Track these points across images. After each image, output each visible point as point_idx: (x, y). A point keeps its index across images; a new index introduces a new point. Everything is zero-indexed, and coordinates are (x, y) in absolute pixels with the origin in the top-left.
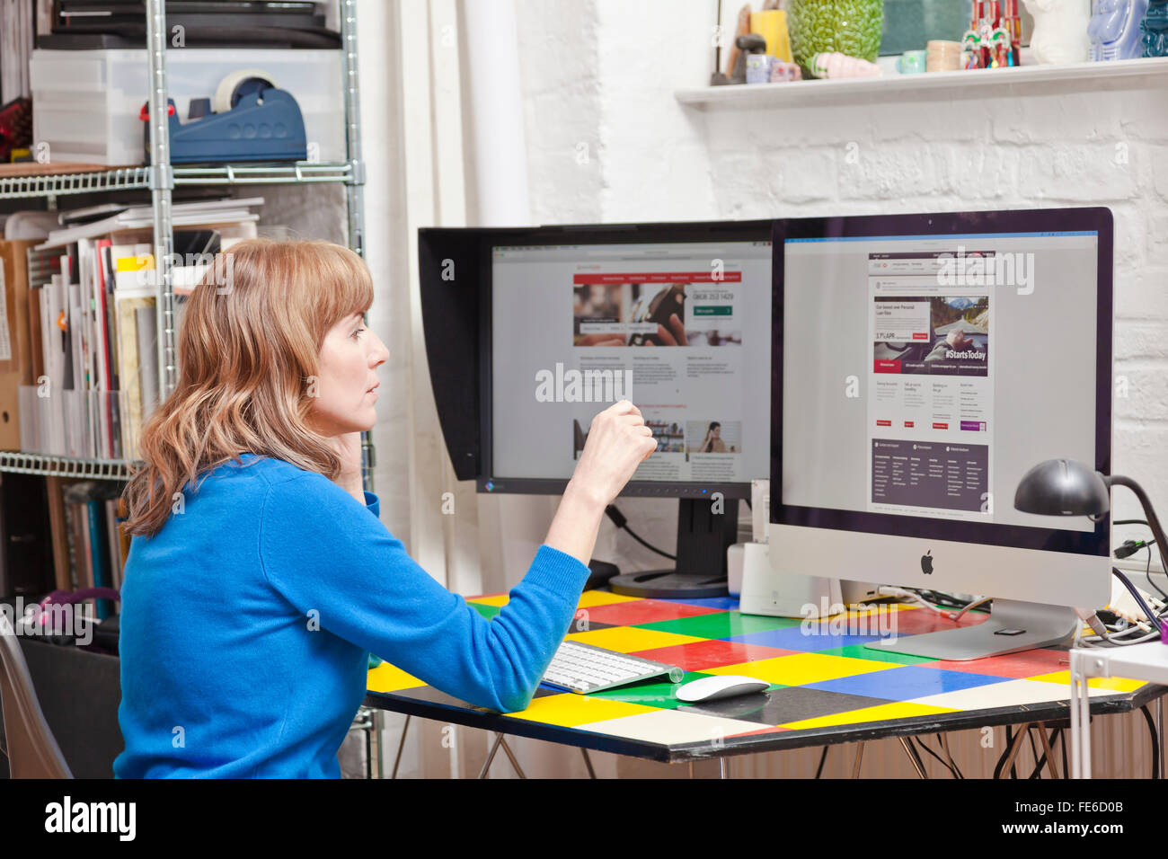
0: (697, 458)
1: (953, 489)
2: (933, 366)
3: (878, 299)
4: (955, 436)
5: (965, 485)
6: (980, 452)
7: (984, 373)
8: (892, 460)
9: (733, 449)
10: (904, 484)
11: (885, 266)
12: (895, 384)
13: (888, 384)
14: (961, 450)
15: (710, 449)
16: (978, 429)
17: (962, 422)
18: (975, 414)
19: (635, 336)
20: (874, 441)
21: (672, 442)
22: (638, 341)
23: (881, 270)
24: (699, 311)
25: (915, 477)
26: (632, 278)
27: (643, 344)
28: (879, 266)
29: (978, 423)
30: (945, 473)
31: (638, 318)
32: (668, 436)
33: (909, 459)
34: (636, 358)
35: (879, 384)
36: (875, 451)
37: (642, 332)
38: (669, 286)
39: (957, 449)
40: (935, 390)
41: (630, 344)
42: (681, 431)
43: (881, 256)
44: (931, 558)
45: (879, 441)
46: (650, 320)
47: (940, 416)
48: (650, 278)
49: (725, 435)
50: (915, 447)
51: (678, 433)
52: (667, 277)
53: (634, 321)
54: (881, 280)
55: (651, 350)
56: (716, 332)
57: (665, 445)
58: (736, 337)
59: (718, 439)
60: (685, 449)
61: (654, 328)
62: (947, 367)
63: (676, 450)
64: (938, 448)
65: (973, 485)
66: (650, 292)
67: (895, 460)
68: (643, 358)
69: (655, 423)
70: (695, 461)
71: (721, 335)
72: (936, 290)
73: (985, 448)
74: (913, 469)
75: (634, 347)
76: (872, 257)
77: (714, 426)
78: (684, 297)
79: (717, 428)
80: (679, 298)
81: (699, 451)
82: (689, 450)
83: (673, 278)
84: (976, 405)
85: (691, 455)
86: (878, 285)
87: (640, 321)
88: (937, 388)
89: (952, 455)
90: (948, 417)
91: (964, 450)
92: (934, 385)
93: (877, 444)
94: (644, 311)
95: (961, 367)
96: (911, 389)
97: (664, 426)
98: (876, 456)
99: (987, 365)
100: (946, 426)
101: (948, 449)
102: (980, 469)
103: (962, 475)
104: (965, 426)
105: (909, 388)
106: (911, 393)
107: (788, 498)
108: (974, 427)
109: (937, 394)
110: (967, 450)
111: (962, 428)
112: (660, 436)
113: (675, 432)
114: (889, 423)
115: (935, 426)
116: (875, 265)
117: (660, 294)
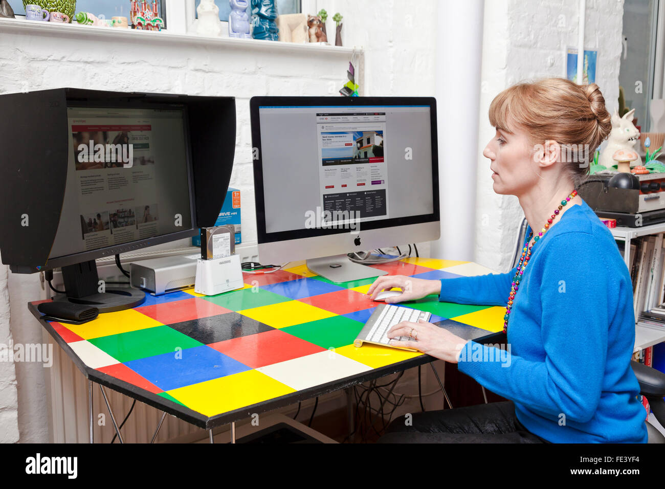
0: (141, 226)
1: (369, 209)
2: (356, 160)
3: (322, 133)
4: (369, 187)
5: (375, 206)
6: (383, 192)
7: (382, 161)
8: (335, 202)
11: (326, 119)
12: (336, 170)
13: (331, 170)
14: (372, 193)
15: (146, 220)
16: (380, 183)
17: (372, 182)
18: (378, 177)
20: (324, 196)
21: (130, 219)
22: (109, 165)
23: (325, 121)
25: (348, 207)
26: (103, 128)
27: (111, 167)
28: (323, 119)
29: (380, 181)
30: (365, 203)
32: (128, 217)
33: (345, 200)
34: (109, 175)
35: (325, 170)
36: (325, 200)
38: (120, 132)
39: (370, 193)
41: (105, 167)
43: (324, 115)
44: (359, 239)
45: (327, 195)
47: (361, 180)
49: (152, 212)
50: (348, 195)
51: (132, 214)
52: (118, 128)
54: (325, 125)
56: (143, 157)
57: (127, 222)
58: (151, 160)
59: (149, 214)
60: (136, 222)
62: (364, 160)
63: (132, 224)
64: (360, 194)
65: (378, 205)
67: (337, 202)
68: (112, 175)
69: (121, 211)
70: (141, 228)
71: (146, 158)
73: (384, 191)
74: (347, 204)
75: (107, 169)
76: (318, 115)
77: (147, 208)
78: (128, 139)
80: (126, 140)
81: (142, 223)
82: (137, 224)
83: (122, 128)
84: (379, 174)
85: (138, 225)
86: (323, 127)
88: (359, 169)
89: (368, 195)
90: (365, 180)
92: (357, 168)
93: (326, 197)
97: (125, 211)
98: (326, 202)
99: (383, 157)
100: (364, 184)
101: (365, 193)
102: (382, 199)
103: (373, 203)
104: (374, 183)
105: (343, 170)
106: (345, 172)
107: (270, 230)
108: (379, 182)
109: (359, 171)
110: (375, 192)
111: (372, 184)
112: (124, 218)
113: (130, 214)
114: (333, 187)
115: (358, 185)
116: (321, 119)
117: (117, 137)
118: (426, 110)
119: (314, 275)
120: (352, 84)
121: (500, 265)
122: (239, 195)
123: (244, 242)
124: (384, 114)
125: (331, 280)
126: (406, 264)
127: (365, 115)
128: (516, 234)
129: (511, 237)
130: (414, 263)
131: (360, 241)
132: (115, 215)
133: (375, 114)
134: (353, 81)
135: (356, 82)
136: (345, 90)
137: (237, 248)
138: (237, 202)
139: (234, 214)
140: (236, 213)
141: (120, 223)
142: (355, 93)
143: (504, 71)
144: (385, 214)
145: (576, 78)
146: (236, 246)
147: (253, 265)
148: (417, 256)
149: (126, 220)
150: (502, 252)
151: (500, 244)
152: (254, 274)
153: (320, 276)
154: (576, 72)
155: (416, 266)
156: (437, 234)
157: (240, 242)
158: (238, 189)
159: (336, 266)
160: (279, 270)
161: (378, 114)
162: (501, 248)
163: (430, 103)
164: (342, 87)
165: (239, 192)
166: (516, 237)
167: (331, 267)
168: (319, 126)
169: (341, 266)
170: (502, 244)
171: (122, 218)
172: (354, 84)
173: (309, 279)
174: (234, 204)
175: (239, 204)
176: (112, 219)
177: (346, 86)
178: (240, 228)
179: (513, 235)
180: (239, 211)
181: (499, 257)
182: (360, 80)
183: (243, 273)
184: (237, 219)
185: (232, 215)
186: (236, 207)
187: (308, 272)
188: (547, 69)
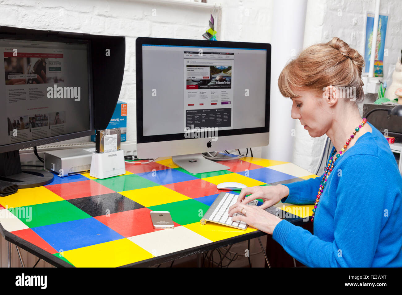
0: (53, 127)
1: (219, 122)
2: (211, 86)
3: (187, 66)
4: (219, 106)
5: (223, 120)
6: (229, 111)
7: (230, 88)
8: (194, 116)
9: (63, 122)
10: (200, 123)
11: (191, 56)
12: (196, 92)
13: (192, 93)
14: (222, 110)
15: (56, 123)
16: (228, 104)
17: (222, 102)
18: (227, 99)
19: (29, 79)
20: (187, 111)
21: (44, 122)
22: (30, 82)
23: (189, 57)
24: (51, 69)
25: (204, 120)
26: (27, 55)
27: (32, 83)
28: (189, 55)
29: (228, 102)
30: (216, 117)
31: (30, 72)
32: (43, 120)
33: (202, 115)
34: (30, 89)
35: (188, 93)
37: (32, 78)
38: (40, 59)
39: (220, 110)
40: (212, 93)
41: (28, 84)
42: (47, 117)
43: (189, 53)
44: (211, 143)
45: (189, 110)
46: (34, 73)
47: (214, 101)
48: (34, 55)
50: (204, 111)
51: (46, 118)
52: (39, 55)
53: (28, 74)
54: (189, 60)
55: (35, 86)
56: (56, 77)
57: (42, 124)
58: (62, 79)
59: (59, 119)
60: (48, 124)
61: (36, 76)
62: (216, 86)
63: (46, 125)
64: (213, 111)
65: (226, 119)
66: (34, 61)
67: (196, 116)
68: (33, 89)
69: (38, 115)
70: (52, 128)
71: (58, 78)
72: (212, 64)
73: (230, 109)
74: (203, 118)
75: (29, 85)
76: (185, 52)
78: (46, 63)
79: (58, 114)
80: (44, 64)
81: (53, 124)
82: (50, 124)
83: (42, 55)
84: (227, 97)
85: (51, 126)
86: (188, 62)
87: (31, 74)
88: (213, 93)
89: (218, 112)
90: (217, 101)
91: (223, 110)
92: (211, 92)
93: (188, 112)
94: (32, 69)
95: (222, 86)
96: (203, 94)
97: (41, 116)
98: (188, 115)
99: (231, 85)
100: (216, 104)
101: (217, 110)
102: (228, 115)
103: (222, 117)
104: (223, 103)
105: (201, 93)
106: (202, 95)
107: (146, 134)
108: (226, 103)
109: (212, 94)
110: (224, 110)
111: (222, 104)
112: (40, 120)
113: (45, 118)
114: (193, 105)
115: (212, 104)
116: (187, 55)
117: (37, 62)
118: (264, 52)
119: (177, 167)
120: (212, 30)
121: (310, 165)
122: (126, 107)
123: (128, 140)
124: (233, 54)
125: (189, 171)
126: (243, 162)
127: (220, 54)
128: (323, 143)
129: (320, 146)
130: (249, 162)
131: (211, 144)
132: (33, 118)
133: (226, 54)
134: (213, 29)
135: (215, 29)
136: (207, 35)
137: (122, 144)
138: (124, 111)
139: (122, 120)
140: (123, 120)
141: (37, 124)
142: (214, 37)
143: (322, 27)
144: (230, 126)
145: (372, 34)
146: (121, 143)
147: (133, 157)
148: (252, 156)
149: (42, 122)
150: (312, 156)
151: (311, 150)
152: (134, 164)
153: (181, 168)
154: (373, 30)
155: (250, 163)
156: (267, 142)
157: (125, 141)
158: (126, 102)
159: (193, 161)
160: (152, 162)
161: (229, 54)
162: (312, 153)
163: (267, 47)
164: (205, 32)
165: (126, 105)
166: (323, 145)
167: (189, 161)
168: (185, 61)
169: (197, 161)
170: (313, 151)
171: (38, 120)
172: (213, 30)
173: (173, 170)
174: (122, 113)
175: (126, 113)
176: (31, 121)
177: (208, 31)
178: (126, 130)
179: (321, 145)
180: (125, 118)
181: (310, 159)
182: (218, 28)
183: (125, 163)
184: (124, 124)
185: (121, 121)
186: (123, 115)
187: (173, 164)
188: (352, 27)
